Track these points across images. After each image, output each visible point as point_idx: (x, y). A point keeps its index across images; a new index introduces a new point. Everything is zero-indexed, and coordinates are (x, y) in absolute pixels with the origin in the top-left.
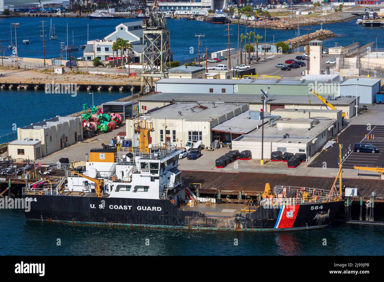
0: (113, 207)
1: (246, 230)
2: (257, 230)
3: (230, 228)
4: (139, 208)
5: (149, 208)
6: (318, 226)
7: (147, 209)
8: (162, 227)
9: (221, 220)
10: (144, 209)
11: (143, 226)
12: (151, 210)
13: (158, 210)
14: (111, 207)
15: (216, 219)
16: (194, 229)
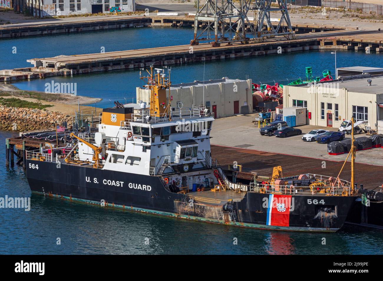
0: (107, 182)
1: (236, 224)
2: (247, 226)
3: (218, 219)
4: (131, 186)
5: (139, 187)
6: (325, 229)
7: (138, 187)
8: (152, 213)
9: (208, 208)
10: (135, 187)
11: (135, 210)
12: (141, 189)
13: (148, 190)
14: (105, 182)
15: (204, 207)
16: (183, 218)
